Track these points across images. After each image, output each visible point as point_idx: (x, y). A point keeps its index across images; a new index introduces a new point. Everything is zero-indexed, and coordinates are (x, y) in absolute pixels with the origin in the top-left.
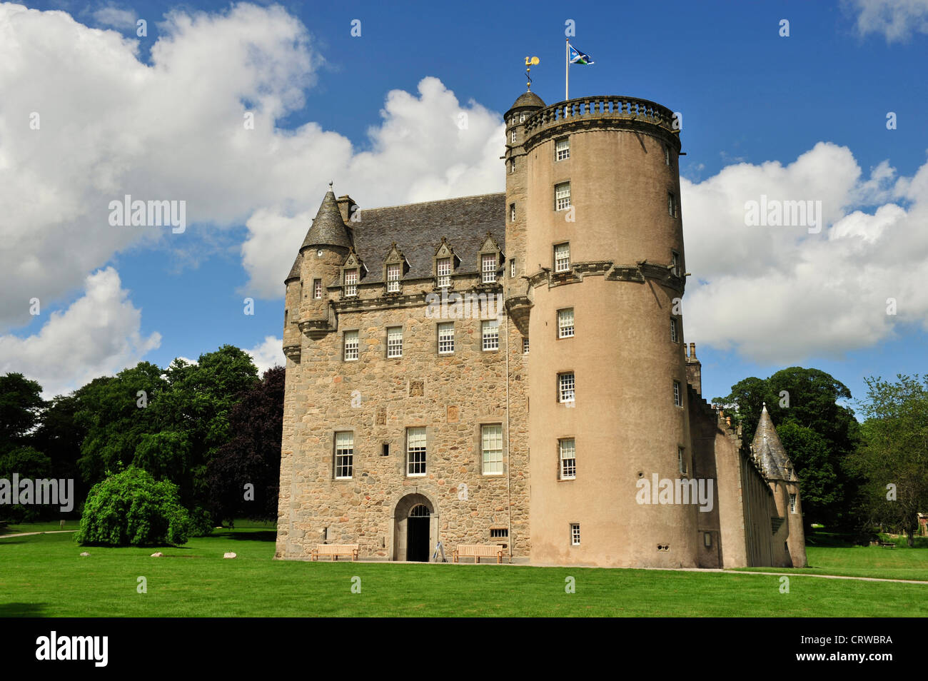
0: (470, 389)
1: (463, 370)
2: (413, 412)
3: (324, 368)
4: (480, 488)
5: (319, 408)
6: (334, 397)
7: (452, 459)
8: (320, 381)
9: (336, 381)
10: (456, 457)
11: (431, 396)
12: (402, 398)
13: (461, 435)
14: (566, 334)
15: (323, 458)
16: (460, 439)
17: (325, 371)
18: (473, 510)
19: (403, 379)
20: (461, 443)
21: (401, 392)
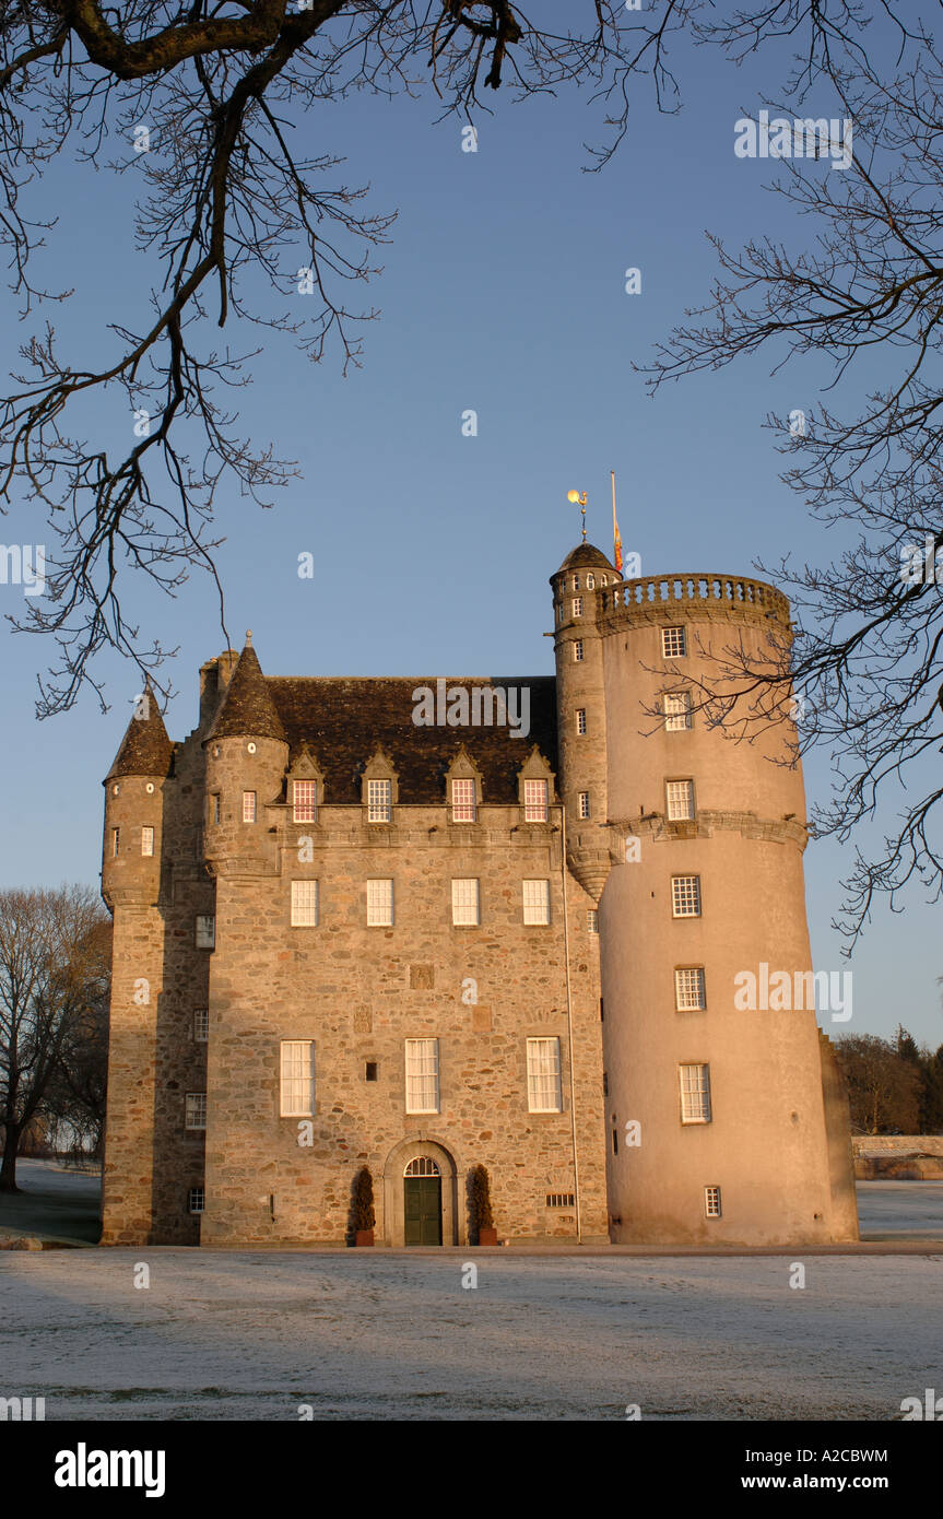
0: (509, 981)
1: (495, 951)
2: (416, 1013)
3: (260, 935)
4: (528, 1131)
5: (251, 999)
6: (278, 983)
7: (484, 1088)
8: (252, 958)
9: (282, 957)
10: (490, 1084)
11: (446, 990)
12: (398, 991)
13: (496, 1051)
14: (684, 911)
15: (263, 1082)
16: (495, 1058)
17: (261, 941)
18: (518, 1165)
19: (398, 961)
20: (498, 1063)
21: (396, 981)
